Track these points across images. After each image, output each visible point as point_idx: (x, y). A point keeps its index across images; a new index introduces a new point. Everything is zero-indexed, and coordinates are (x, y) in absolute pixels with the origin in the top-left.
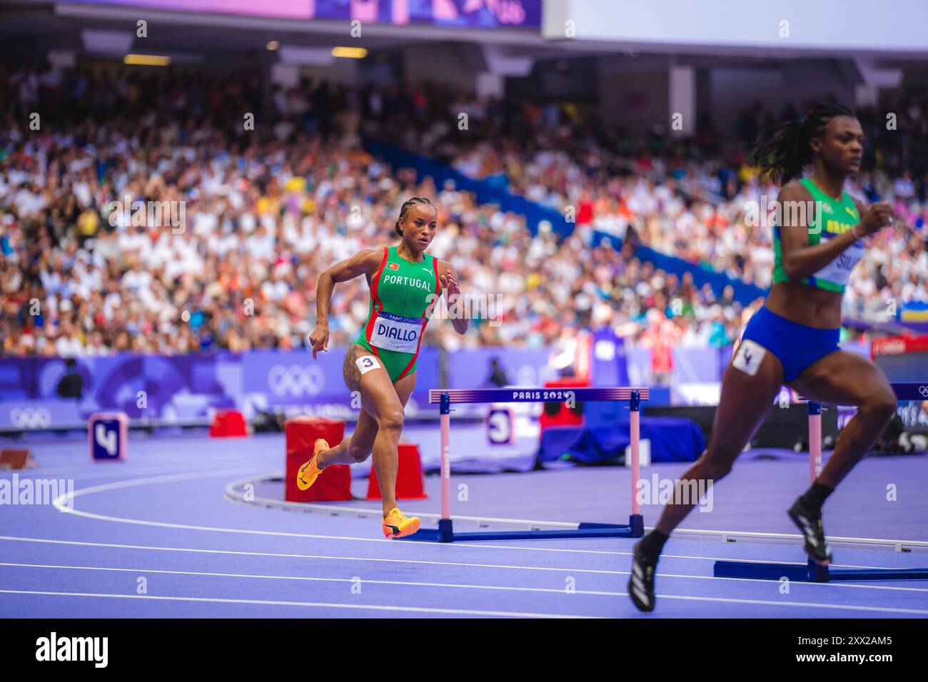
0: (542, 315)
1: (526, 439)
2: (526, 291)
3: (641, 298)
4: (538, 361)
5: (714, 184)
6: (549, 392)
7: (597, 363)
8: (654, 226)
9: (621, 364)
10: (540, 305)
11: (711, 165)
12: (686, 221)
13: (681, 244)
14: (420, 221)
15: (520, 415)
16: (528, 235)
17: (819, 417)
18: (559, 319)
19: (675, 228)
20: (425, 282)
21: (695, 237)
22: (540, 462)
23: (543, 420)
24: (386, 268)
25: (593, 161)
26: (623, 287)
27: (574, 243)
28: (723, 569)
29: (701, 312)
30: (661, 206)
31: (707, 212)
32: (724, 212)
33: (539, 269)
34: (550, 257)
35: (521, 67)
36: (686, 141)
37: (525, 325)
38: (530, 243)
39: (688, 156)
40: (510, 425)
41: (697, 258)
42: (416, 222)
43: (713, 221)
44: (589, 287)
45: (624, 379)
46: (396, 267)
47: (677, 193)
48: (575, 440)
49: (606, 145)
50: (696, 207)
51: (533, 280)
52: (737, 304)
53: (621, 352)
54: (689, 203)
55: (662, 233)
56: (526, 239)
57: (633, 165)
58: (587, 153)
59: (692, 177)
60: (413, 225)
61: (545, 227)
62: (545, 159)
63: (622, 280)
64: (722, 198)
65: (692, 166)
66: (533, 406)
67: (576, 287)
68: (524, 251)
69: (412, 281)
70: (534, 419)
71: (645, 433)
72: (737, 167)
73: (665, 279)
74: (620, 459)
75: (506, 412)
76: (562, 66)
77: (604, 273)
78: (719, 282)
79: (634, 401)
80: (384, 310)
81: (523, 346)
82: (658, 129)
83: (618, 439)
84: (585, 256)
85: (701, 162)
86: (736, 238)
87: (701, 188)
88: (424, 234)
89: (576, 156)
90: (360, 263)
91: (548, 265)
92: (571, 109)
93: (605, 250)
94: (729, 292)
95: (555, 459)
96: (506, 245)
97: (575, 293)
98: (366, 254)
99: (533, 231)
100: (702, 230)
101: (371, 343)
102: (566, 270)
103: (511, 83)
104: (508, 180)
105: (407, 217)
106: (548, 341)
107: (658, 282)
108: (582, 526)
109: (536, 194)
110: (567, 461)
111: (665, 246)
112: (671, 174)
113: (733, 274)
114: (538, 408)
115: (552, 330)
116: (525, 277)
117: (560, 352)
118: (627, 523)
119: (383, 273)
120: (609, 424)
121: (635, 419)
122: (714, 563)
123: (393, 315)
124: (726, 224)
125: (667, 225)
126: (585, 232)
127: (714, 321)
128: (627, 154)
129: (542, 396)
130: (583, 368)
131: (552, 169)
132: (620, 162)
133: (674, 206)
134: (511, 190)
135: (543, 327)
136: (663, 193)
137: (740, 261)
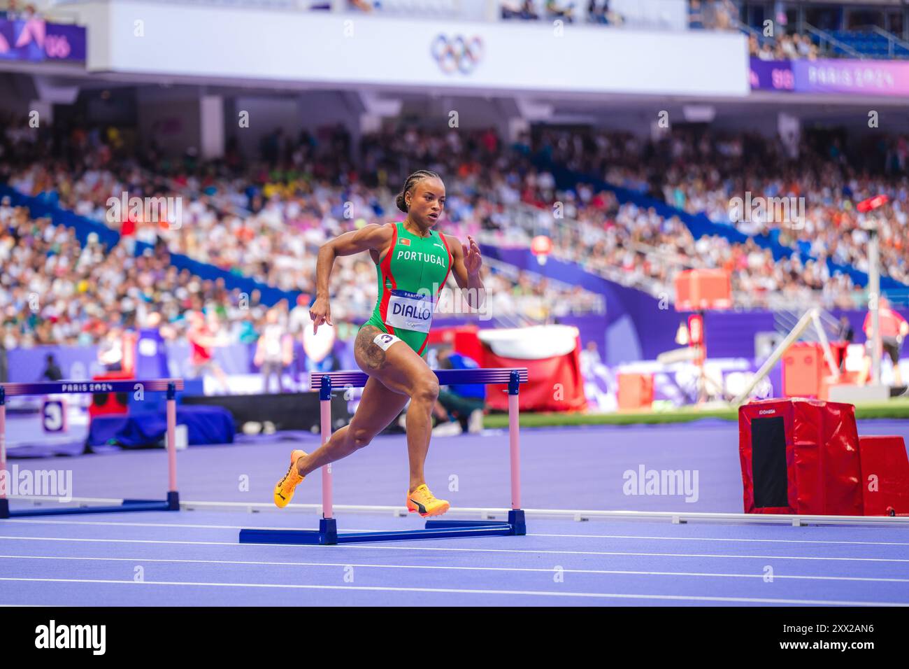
0: (91, 316)
1: (77, 427)
2: (76, 296)
3: (179, 300)
4: (88, 357)
5: (242, 200)
6: (95, 384)
7: (141, 359)
8: (191, 238)
9: (162, 359)
10: (91, 308)
11: (240, 183)
12: (218, 232)
13: (214, 253)
14: (430, 196)
15: (72, 406)
16: (78, 245)
17: (329, 402)
18: (107, 320)
19: (208, 239)
20: (439, 258)
21: (226, 246)
22: (89, 447)
23: (92, 410)
24: (398, 243)
25: (135, 179)
26: (163, 291)
27: (119, 252)
28: (247, 536)
29: (233, 313)
30: (195, 219)
31: (236, 225)
32: (251, 224)
33: (87, 276)
34: (97, 265)
35: (68, 95)
36: (217, 162)
37: (76, 326)
38: (81, 253)
39: (219, 175)
40: (63, 414)
41: (228, 265)
42: (425, 197)
43: (242, 233)
44: (133, 292)
45: (165, 372)
46: (407, 242)
47: (210, 207)
48: (121, 426)
49: (146, 164)
50: (226, 220)
51: (83, 285)
52: (263, 306)
53: (162, 348)
54: (221, 216)
55: (197, 244)
56: (77, 249)
57: (170, 182)
58: (129, 172)
59: (223, 193)
60: (422, 200)
61: (93, 238)
62: (91, 178)
63: (162, 285)
64: (249, 212)
65: (222, 183)
66: (83, 398)
67: (121, 291)
68: (74, 259)
69: (427, 257)
70: (84, 409)
71: (181, 419)
72: (261, 185)
73: (201, 284)
74: (161, 442)
75: (60, 404)
76: (105, 95)
77: (146, 279)
78: (247, 285)
79: (171, 391)
80: (399, 288)
81: (75, 344)
82: (192, 151)
83: (158, 426)
84: (129, 263)
85: (230, 180)
86: (261, 247)
87: (229, 204)
88: (434, 209)
89: (120, 175)
90: (367, 238)
91: (97, 272)
92: (113, 134)
93: (147, 259)
94: (256, 295)
95: (103, 443)
96: (58, 254)
97: (121, 297)
98: (373, 230)
99: (83, 243)
100: (232, 240)
101: (386, 323)
102: (111, 275)
103: (59, 109)
104: (59, 196)
105: (415, 190)
106: (97, 340)
107: (194, 286)
108: (126, 502)
109: (84, 209)
110: (115, 445)
111: (200, 255)
112: (204, 191)
113: (259, 279)
114: (87, 400)
115: (101, 329)
116: (75, 283)
117: (108, 349)
118: (165, 498)
119: (395, 249)
120: (151, 412)
121: (172, 407)
122: (240, 531)
123: (408, 292)
124: (252, 236)
125: (201, 236)
126: (128, 243)
127: (243, 320)
128: (165, 174)
129: (88, 388)
130: (129, 363)
131: (97, 187)
132: (159, 181)
133: (207, 219)
134: (62, 206)
135: (92, 327)
136: (198, 207)
137: (266, 267)
